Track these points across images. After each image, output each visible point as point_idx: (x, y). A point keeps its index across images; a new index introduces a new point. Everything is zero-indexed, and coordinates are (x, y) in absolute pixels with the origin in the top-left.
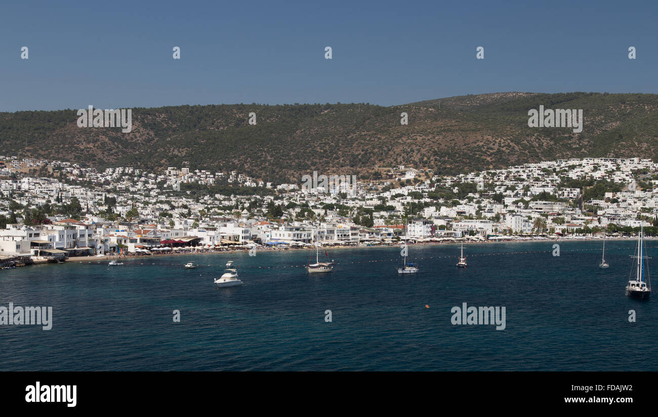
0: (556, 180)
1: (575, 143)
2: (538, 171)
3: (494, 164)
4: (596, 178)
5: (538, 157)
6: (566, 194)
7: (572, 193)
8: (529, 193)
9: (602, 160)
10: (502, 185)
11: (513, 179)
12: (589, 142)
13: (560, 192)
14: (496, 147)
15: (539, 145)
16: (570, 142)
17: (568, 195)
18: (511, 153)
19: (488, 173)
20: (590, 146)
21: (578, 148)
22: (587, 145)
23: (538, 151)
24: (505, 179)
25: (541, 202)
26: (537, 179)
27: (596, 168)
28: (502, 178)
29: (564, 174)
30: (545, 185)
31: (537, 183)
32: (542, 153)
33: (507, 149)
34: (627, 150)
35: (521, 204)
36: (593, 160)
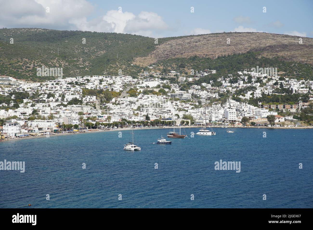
1: (81, 64)
2: (65, 84)
3: (31, 78)
4: (103, 89)
7: (92, 99)
8: (65, 99)
9: (104, 77)
12: (89, 64)
13: (84, 98)
14: (32, 66)
15: (59, 65)
16: (78, 63)
17: (89, 100)
20: (90, 66)
21: (83, 67)
22: (88, 65)
25: (75, 105)
28: (44, 88)
29: (82, 86)
30: (73, 94)
31: (68, 92)
34: (114, 69)
35: (62, 107)
36: (99, 77)
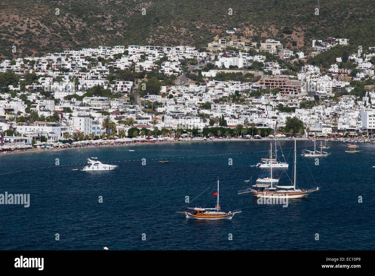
0: (105, 71)
1: (109, 25)
2: (81, 60)
3: (23, 48)
4: (146, 69)
5: (71, 40)
6: (119, 88)
7: (125, 86)
8: (80, 87)
9: (148, 48)
10: (46, 76)
11: (56, 69)
12: (123, 24)
13: (113, 86)
14: (25, 28)
15: (71, 26)
16: (104, 24)
17: (122, 89)
18: (42, 35)
19: (26, 62)
20: (125, 28)
21: (112, 31)
22: (121, 28)
23: (70, 33)
24: (47, 69)
25: (96, 97)
26: (84, 70)
27: (144, 58)
28: (44, 67)
29: (111, 64)
30: (94, 77)
31: (85, 75)
32: (75, 36)
33: (37, 31)
34: (166, 35)
35: (75, 100)
36: (139, 48)
